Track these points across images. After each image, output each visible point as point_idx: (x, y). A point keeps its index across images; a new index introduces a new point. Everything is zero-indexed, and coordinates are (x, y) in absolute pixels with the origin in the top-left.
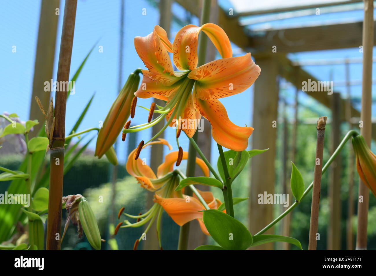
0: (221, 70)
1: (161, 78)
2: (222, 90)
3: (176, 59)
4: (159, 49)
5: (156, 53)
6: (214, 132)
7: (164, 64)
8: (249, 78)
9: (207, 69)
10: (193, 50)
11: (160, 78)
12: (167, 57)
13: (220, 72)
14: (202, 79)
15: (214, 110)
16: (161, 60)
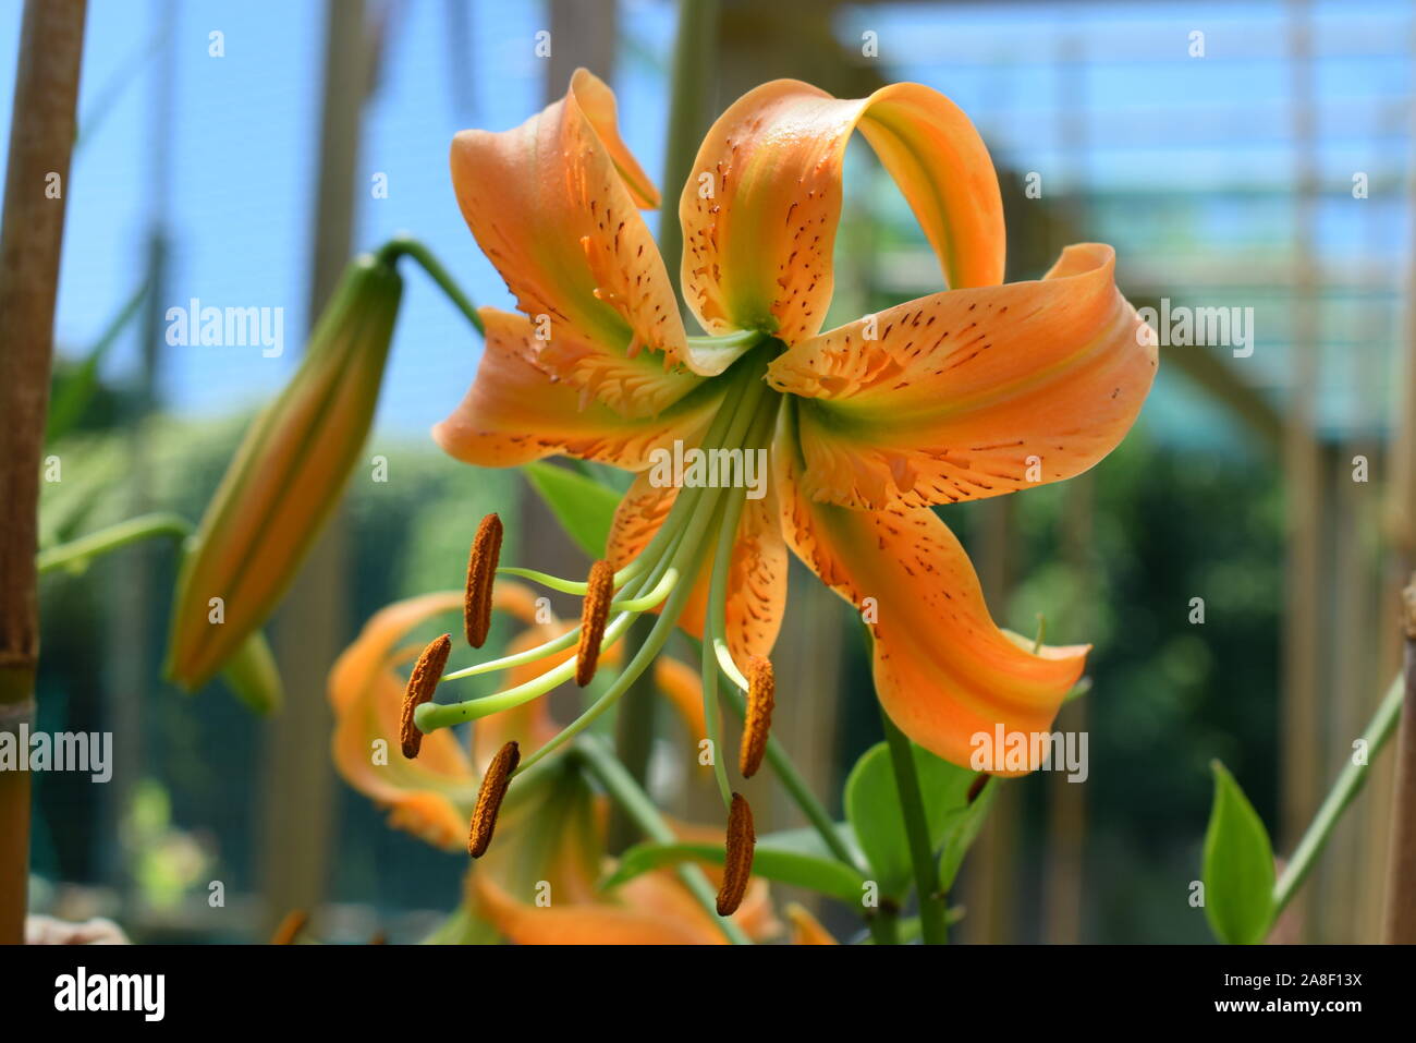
0: (967, 353)
1: (611, 373)
2: (966, 465)
3: (703, 277)
4: (602, 216)
5: (586, 238)
6: (889, 678)
7: (633, 306)
8: (1110, 395)
9: (885, 346)
10: (807, 238)
11: (601, 375)
12: (650, 266)
13: (954, 366)
14: (850, 396)
15: (901, 561)
16: (617, 280)
